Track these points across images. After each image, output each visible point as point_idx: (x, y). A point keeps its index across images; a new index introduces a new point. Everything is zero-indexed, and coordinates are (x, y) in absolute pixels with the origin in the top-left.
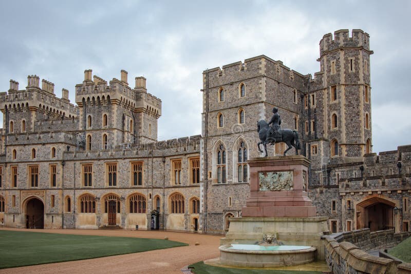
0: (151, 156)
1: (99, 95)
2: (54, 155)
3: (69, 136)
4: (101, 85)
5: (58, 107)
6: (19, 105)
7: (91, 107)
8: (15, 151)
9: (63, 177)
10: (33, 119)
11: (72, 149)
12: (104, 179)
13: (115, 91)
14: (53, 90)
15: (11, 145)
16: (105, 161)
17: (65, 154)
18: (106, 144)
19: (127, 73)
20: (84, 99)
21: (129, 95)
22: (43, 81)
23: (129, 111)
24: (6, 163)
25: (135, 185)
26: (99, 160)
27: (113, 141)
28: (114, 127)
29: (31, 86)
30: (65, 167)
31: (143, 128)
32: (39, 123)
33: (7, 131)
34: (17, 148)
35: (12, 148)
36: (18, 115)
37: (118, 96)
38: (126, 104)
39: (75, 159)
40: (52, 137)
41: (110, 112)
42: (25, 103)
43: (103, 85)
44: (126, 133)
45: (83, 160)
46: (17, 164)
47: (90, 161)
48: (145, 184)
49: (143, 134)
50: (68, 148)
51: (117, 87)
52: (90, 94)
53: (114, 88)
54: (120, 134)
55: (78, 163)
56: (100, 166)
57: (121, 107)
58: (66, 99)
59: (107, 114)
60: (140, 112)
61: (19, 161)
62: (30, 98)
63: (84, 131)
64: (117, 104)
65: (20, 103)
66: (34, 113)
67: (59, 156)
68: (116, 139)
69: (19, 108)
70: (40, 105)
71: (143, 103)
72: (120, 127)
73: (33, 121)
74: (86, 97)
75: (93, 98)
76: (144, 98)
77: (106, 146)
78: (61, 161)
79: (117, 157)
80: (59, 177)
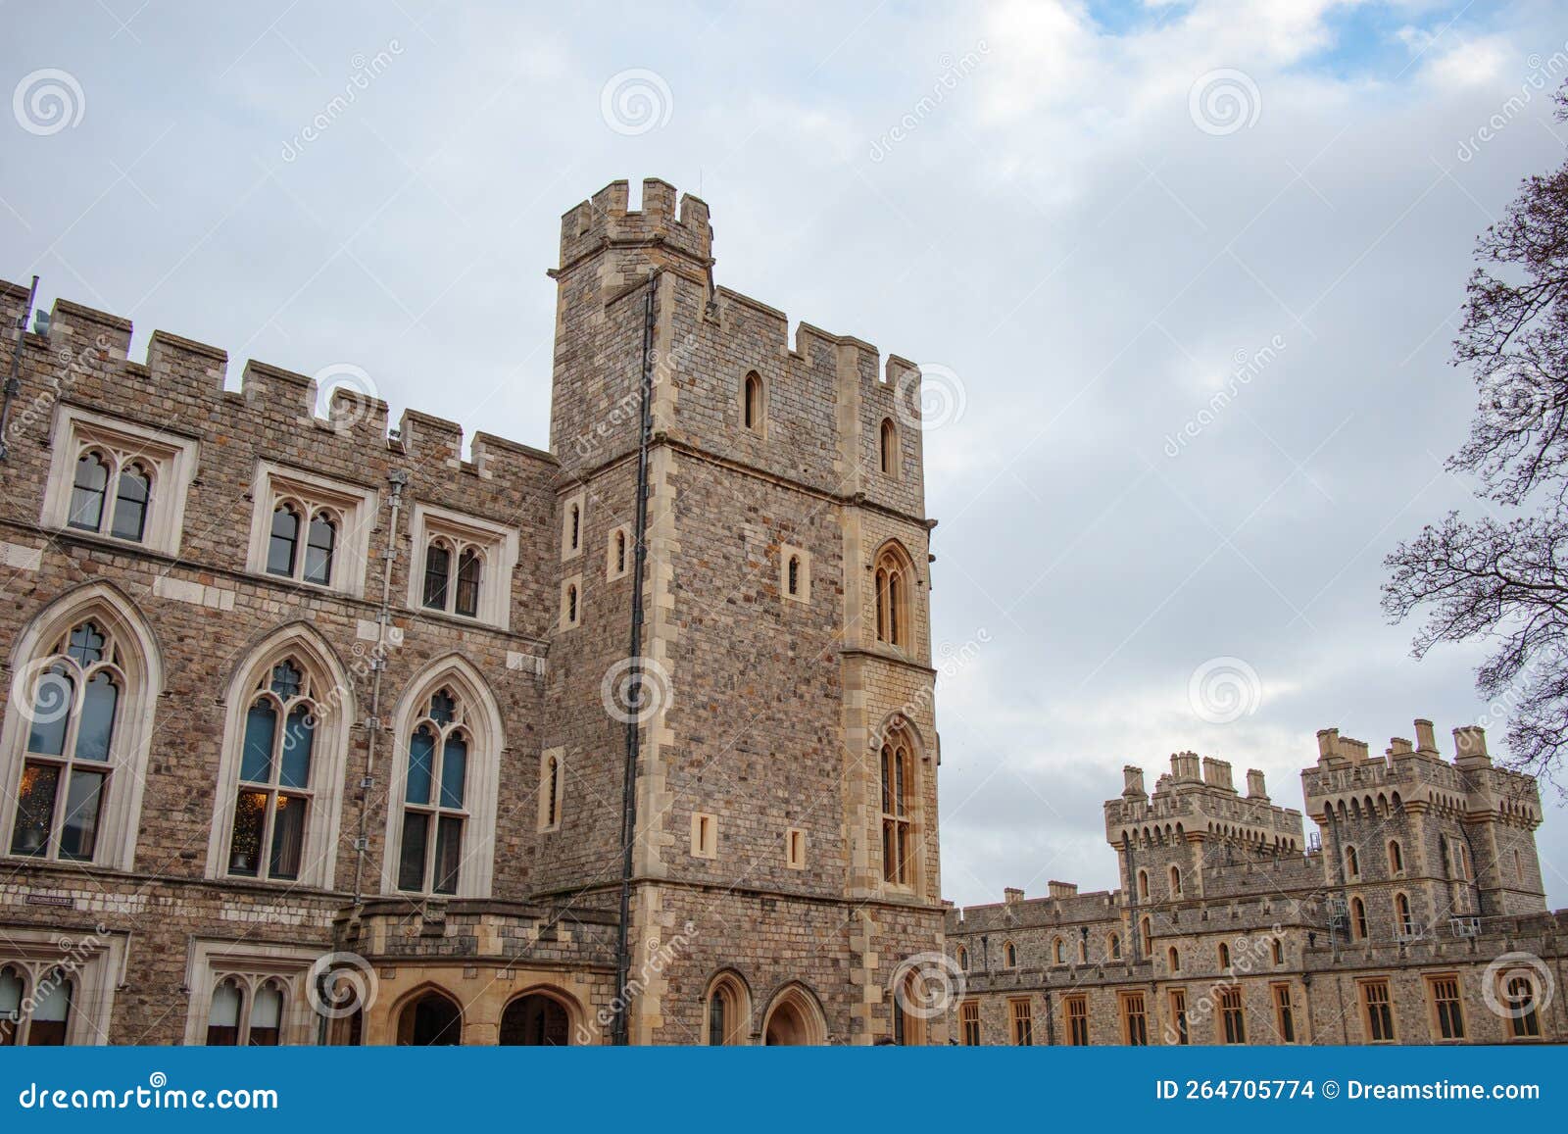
0: (1551, 952)
1: (1369, 792)
2: (1278, 960)
3: (1309, 906)
4: (1370, 767)
5: (1247, 823)
6: (1157, 829)
7: (1350, 823)
8: (1174, 951)
9: (1310, 1016)
10: (1199, 864)
11: (1321, 940)
12: (1426, 1021)
13: (1411, 779)
14: (1229, 780)
15: (1162, 937)
16: (1423, 970)
17: (1309, 955)
18: (1407, 919)
19: (1429, 724)
20: (1328, 805)
21: (1446, 783)
22: (1207, 760)
23: (1453, 822)
24: (1155, 982)
25: (1517, 1034)
26: (1406, 968)
27: (1426, 912)
28: (1424, 873)
29: (1182, 780)
30: (1311, 989)
31: (1499, 866)
32: (1214, 873)
33: (1133, 896)
34: (1179, 944)
35: (1167, 945)
36: (1157, 855)
37: (1421, 791)
38: (1444, 807)
39: (1338, 966)
40: (1267, 912)
41: (1406, 834)
42: (1173, 823)
43: (1375, 767)
44: (1457, 886)
45: (1359, 970)
46: (1182, 984)
47: (1380, 973)
48: (1547, 1032)
49: (1501, 881)
50: (1312, 937)
51: (1417, 770)
52: (1343, 791)
53: (1408, 773)
54: (1441, 888)
55: (1346, 977)
56: (1409, 986)
57: (1433, 817)
58: (1260, 795)
59: (1399, 841)
60: (1484, 822)
61: (1188, 976)
62: (1185, 810)
63: (1340, 888)
64: (1422, 813)
65: (1162, 825)
66: (1197, 848)
67: (1294, 959)
68: (1433, 905)
69: (1160, 837)
70: (1210, 825)
71: (1488, 797)
72: (1438, 873)
73: (1197, 868)
74: (1334, 799)
75: (1354, 801)
76: (1490, 784)
77: (1408, 927)
78: (1300, 973)
79: (1454, 958)
80: (1299, 1017)
